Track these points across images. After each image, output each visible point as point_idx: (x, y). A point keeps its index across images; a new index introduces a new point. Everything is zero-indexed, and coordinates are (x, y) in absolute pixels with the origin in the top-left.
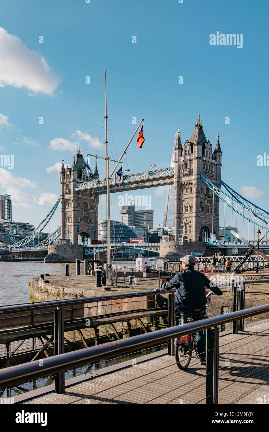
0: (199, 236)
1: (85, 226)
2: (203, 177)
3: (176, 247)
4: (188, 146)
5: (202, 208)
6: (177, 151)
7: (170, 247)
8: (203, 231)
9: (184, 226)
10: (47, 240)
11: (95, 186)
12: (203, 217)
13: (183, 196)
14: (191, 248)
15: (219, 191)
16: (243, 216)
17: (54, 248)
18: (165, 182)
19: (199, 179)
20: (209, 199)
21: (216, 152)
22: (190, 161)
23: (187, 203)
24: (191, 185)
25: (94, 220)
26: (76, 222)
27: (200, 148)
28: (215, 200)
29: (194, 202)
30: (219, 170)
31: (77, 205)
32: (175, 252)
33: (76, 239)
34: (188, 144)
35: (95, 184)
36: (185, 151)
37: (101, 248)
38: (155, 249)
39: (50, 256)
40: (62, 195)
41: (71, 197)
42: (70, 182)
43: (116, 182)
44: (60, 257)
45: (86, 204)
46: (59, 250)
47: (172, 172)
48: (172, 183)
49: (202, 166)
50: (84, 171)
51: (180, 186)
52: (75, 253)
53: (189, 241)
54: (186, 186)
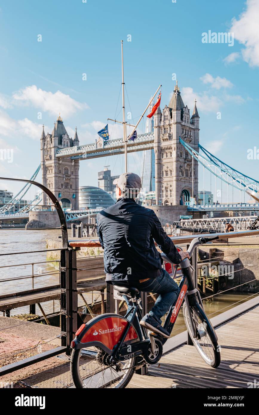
0: (179, 199)
1: (66, 192)
2: (182, 141)
4: (167, 111)
5: (182, 172)
6: (156, 116)
8: (183, 195)
9: (165, 190)
10: (27, 207)
11: (76, 152)
12: (183, 181)
13: (163, 160)
14: (173, 212)
15: (198, 155)
16: (221, 178)
17: (35, 214)
18: (145, 147)
19: (179, 144)
20: (188, 163)
21: (193, 117)
22: (169, 126)
23: (167, 167)
24: (171, 149)
25: (75, 185)
26: (57, 188)
27: (179, 113)
28: (194, 164)
29: (174, 166)
30: (197, 135)
31: (58, 171)
34: (167, 109)
35: (76, 150)
36: (165, 116)
37: (83, 213)
39: (31, 223)
40: (43, 162)
41: (51, 163)
42: (50, 148)
43: (96, 147)
44: (42, 223)
45: (66, 169)
46: (41, 216)
48: (152, 148)
49: (181, 131)
50: (65, 137)
51: (160, 150)
52: (56, 219)
53: (170, 205)
54: (166, 151)
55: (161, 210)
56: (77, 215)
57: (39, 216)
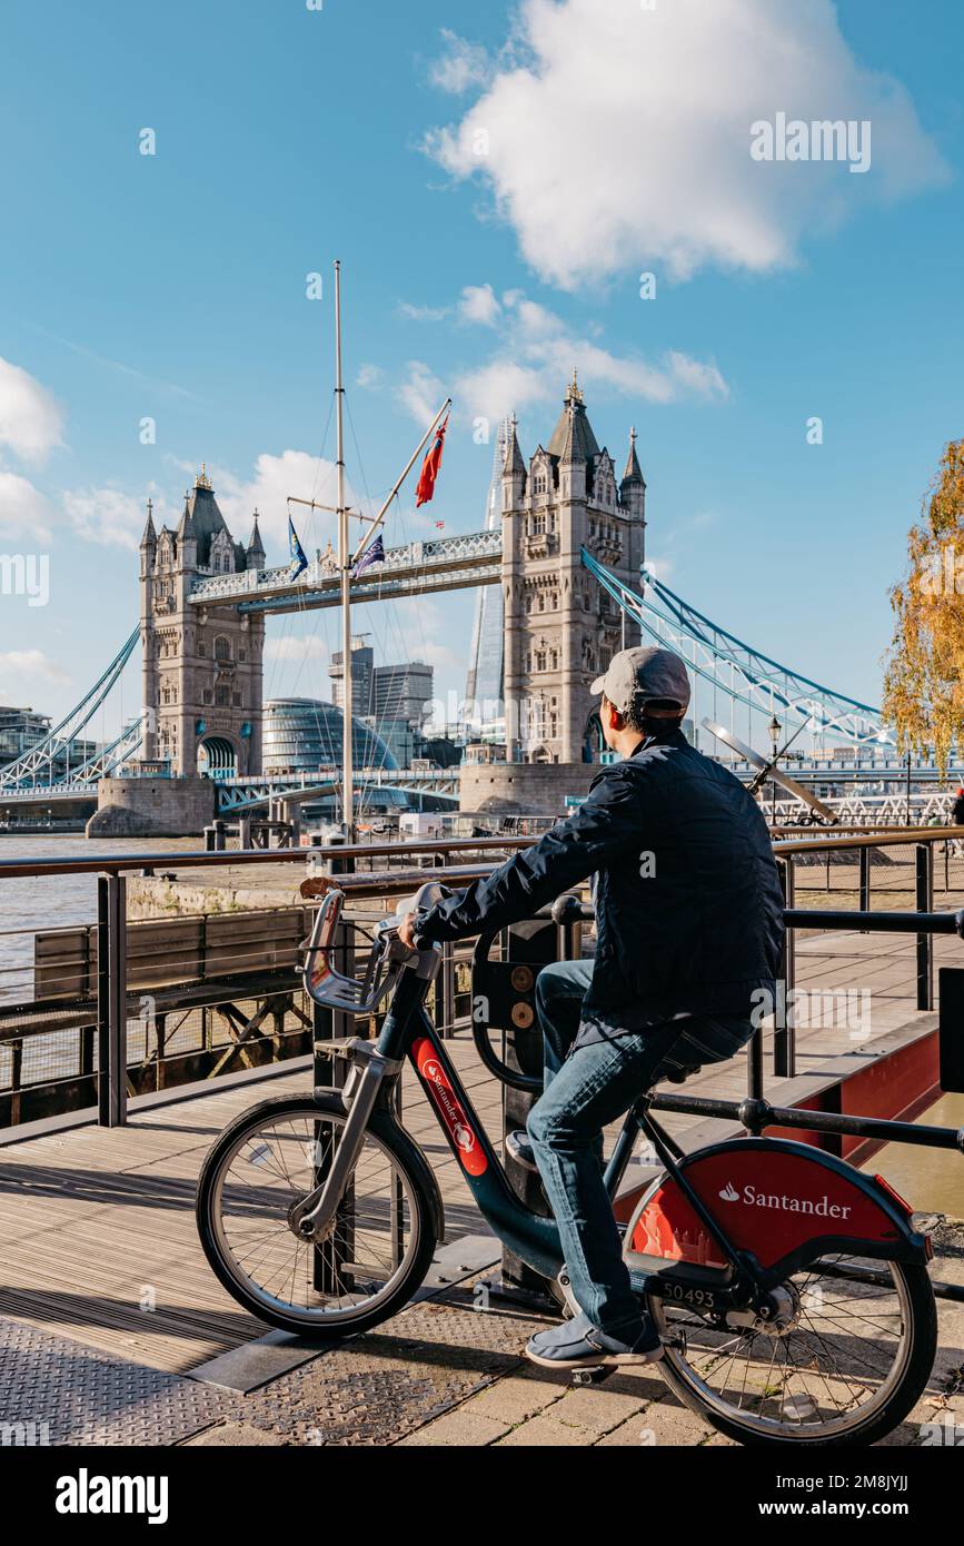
0: (581, 745)
1: (219, 716)
2: (589, 558)
3: (510, 781)
4: (542, 465)
5: (589, 656)
6: (510, 479)
7: (492, 780)
10: (93, 764)
11: (254, 587)
13: (530, 618)
14: (558, 783)
15: (640, 606)
16: (713, 680)
17: (117, 788)
18: (474, 576)
19: (580, 568)
20: (609, 628)
21: (626, 484)
22: (549, 510)
23: (543, 642)
24: (556, 585)
25: (249, 696)
26: (191, 704)
27: (580, 471)
28: (629, 631)
29: (563, 639)
30: (639, 540)
31: (196, 650)
32: (510, 798)
33: (190, 757)
34: (544, 457)
35: (255, 583)
36: (536, 480)
37: (274, 786)
38: (446, 787)
39: (105, 816)
40: (147, 618)
41: (174, 622)
42: (171, 575)
44: (140, 818)
45: (223, 645)
46: (137, 795)
47: (496, 543)
48: (496, 580)
49: (585, 528)
50: (219, 541)
51: (519, 587)
52: (188, 805)
53: (551, 762)
54: (539, 589)
55: (523, 778)
56: (255, 792)
57: (131, 794)
